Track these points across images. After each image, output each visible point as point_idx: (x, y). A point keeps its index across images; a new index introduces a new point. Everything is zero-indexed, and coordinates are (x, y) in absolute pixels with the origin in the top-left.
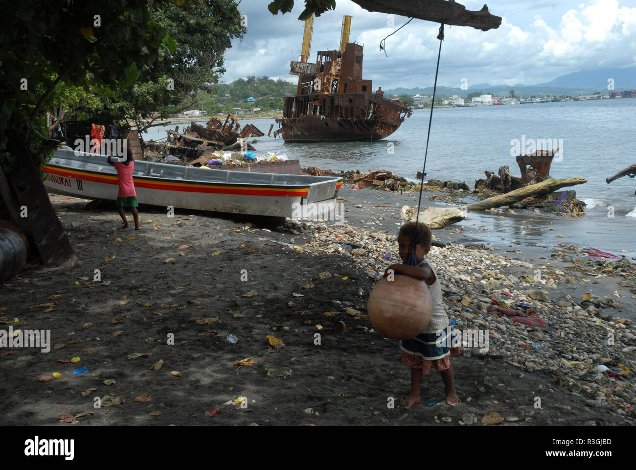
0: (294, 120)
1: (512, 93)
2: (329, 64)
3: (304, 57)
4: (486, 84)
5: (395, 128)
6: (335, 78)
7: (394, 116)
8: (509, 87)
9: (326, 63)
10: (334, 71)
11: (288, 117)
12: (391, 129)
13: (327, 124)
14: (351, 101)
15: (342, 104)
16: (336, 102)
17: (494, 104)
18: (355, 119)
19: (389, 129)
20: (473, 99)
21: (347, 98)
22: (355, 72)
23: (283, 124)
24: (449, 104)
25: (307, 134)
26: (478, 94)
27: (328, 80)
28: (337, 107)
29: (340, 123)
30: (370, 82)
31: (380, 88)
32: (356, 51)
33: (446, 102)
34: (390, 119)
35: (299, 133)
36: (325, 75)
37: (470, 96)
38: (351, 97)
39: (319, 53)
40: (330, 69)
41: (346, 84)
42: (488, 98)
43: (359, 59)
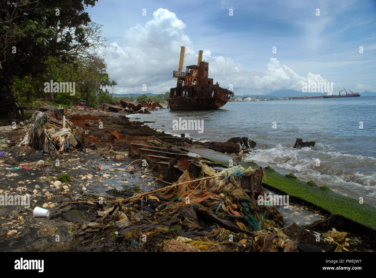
0: (175, 99)
1: (257, 97)
2: (192, 72)
3: (180, 69)
4: (248, 94)
5: (225, 103)
6: (195, 78)
7: (225, 97)
8: (256, 96)
9: (191, 71)
10: (194, 75)
11: (172, 98)
12: (223, 103)
13: (190, 101)
14: (202, 88)
15: (198, 90)
16: (195, 89)
17: (252, 101)
18: (205, 98)
19: (222, 103)
20: (245, 99)
21: (200, 87)
22: (205, 75)
23: (170, 101)
24: (237, 100)
25: (180, 106)
26: (246, 97)
27: (191, 79)
28: (195, 91)
29: (197, 100)
30: (212, 80)
31: (217, 82)
32: (205, 65)
33: (236, 100)
34: (222, 98)
35: (177, 106)
36: (189, 77)
37: (244, 98)
38: (202, 86)
39: (187, 67)
40: (192, 74)
41: (200, 81)
42: (250, 99)
43: (207, 69)
